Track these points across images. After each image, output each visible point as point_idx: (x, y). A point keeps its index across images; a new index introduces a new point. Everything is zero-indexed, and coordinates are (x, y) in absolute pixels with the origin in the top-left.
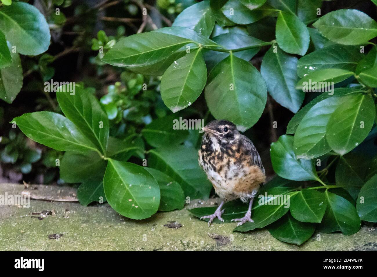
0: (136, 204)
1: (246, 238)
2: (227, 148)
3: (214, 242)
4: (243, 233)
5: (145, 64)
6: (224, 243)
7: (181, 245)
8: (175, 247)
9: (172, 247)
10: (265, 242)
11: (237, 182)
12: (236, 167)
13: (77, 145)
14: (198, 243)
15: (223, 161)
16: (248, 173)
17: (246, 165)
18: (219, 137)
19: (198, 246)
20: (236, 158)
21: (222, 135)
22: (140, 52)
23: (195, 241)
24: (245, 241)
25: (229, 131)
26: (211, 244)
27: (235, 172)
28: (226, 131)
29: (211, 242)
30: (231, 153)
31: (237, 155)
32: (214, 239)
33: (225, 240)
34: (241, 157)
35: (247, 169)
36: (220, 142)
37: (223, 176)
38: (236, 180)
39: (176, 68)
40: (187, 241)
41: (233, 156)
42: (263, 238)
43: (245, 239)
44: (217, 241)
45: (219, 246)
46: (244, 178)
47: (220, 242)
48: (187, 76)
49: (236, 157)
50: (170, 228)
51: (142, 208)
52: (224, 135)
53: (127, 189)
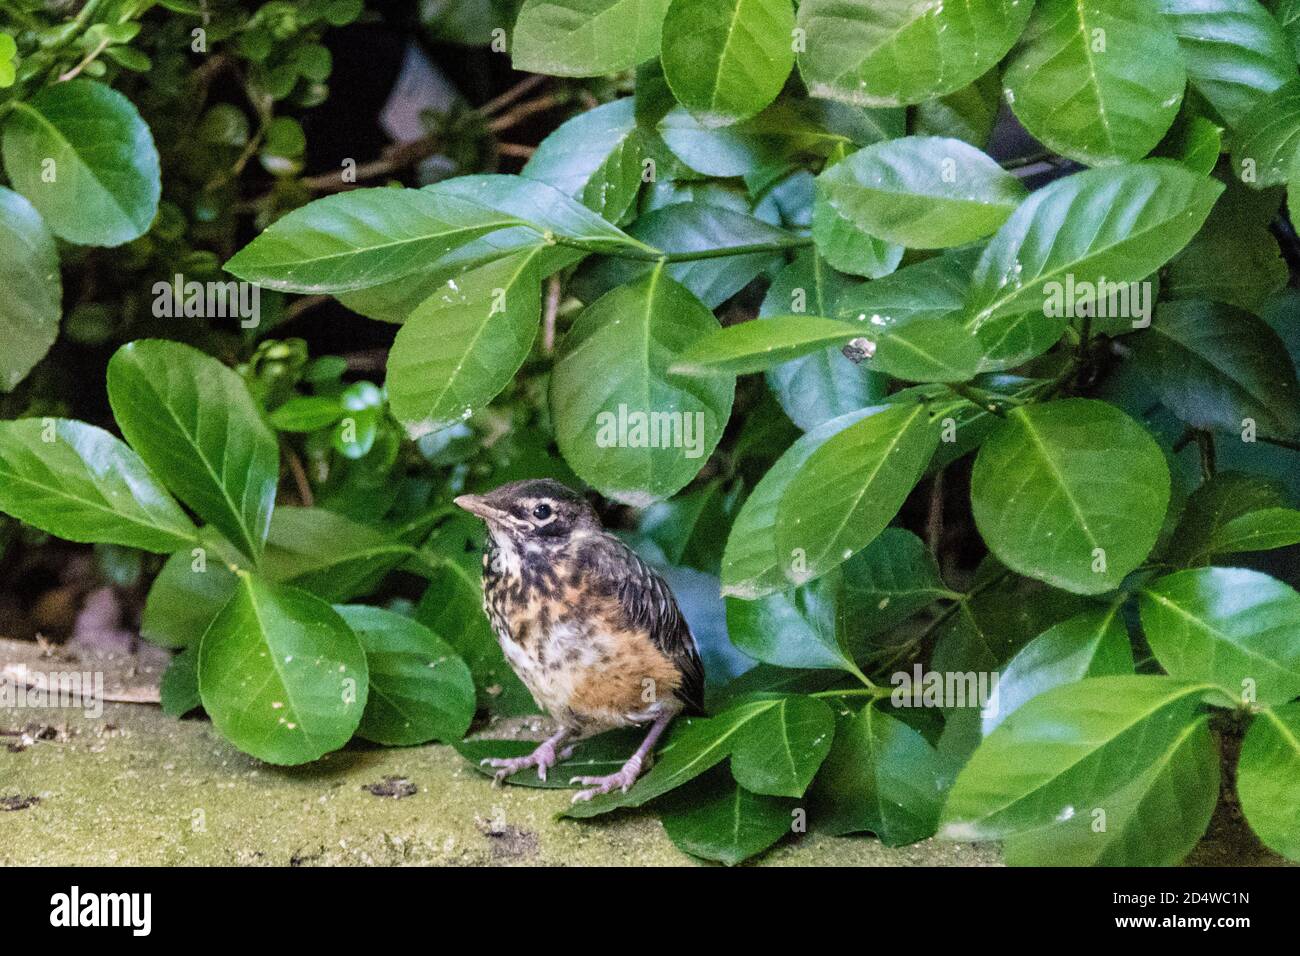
0: (291, 718)
1: (588, 837)
2: (539, 569)
3: (486, 845)
4: (582, 821)
5: (353, 284)
6: (516, 850)
7: (384, 848)
8: (364, 856)
9: (355, 852)
10: (639, 852)
11: (581, 677)
12: (570, 631)
13: (146, 527)
14: (438, 845)
15: (526, 607)
16: (612, 654)
17: (604, 629)
18: (515, 531)
19: (437, 853)
20: (567, 603)
21: (526, 527)
22: (348, 248)
23: (428, 839)
24: (580, 846)
25: (553, 517)
26: (476, 850)
27: (567, 647)
28: (540, 517)
29: (476, 846)
30: (551, 587)
31: (572, 594)
32: (487, 835)
33: (520, 840)
34: (583, 601)
35: (609, 639)
36: (519, 549)
37: (535, 654)
38: (574, 670)
39: (449, 301)
40: (405, 838)
41: (559, 595)
42: (639, 840)
43: (582, 840)
44: (496, 840)
45: (499, 857)
46: (604, 668)
47: (503, 845)
48: (482, 327)
49: (567, 598)
50: (374, 797)
51: (305, 731)
52: (532, 528)
53: (276, 672)
